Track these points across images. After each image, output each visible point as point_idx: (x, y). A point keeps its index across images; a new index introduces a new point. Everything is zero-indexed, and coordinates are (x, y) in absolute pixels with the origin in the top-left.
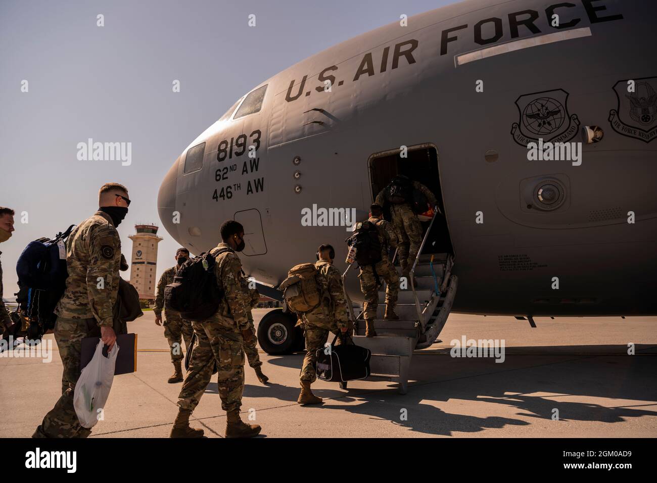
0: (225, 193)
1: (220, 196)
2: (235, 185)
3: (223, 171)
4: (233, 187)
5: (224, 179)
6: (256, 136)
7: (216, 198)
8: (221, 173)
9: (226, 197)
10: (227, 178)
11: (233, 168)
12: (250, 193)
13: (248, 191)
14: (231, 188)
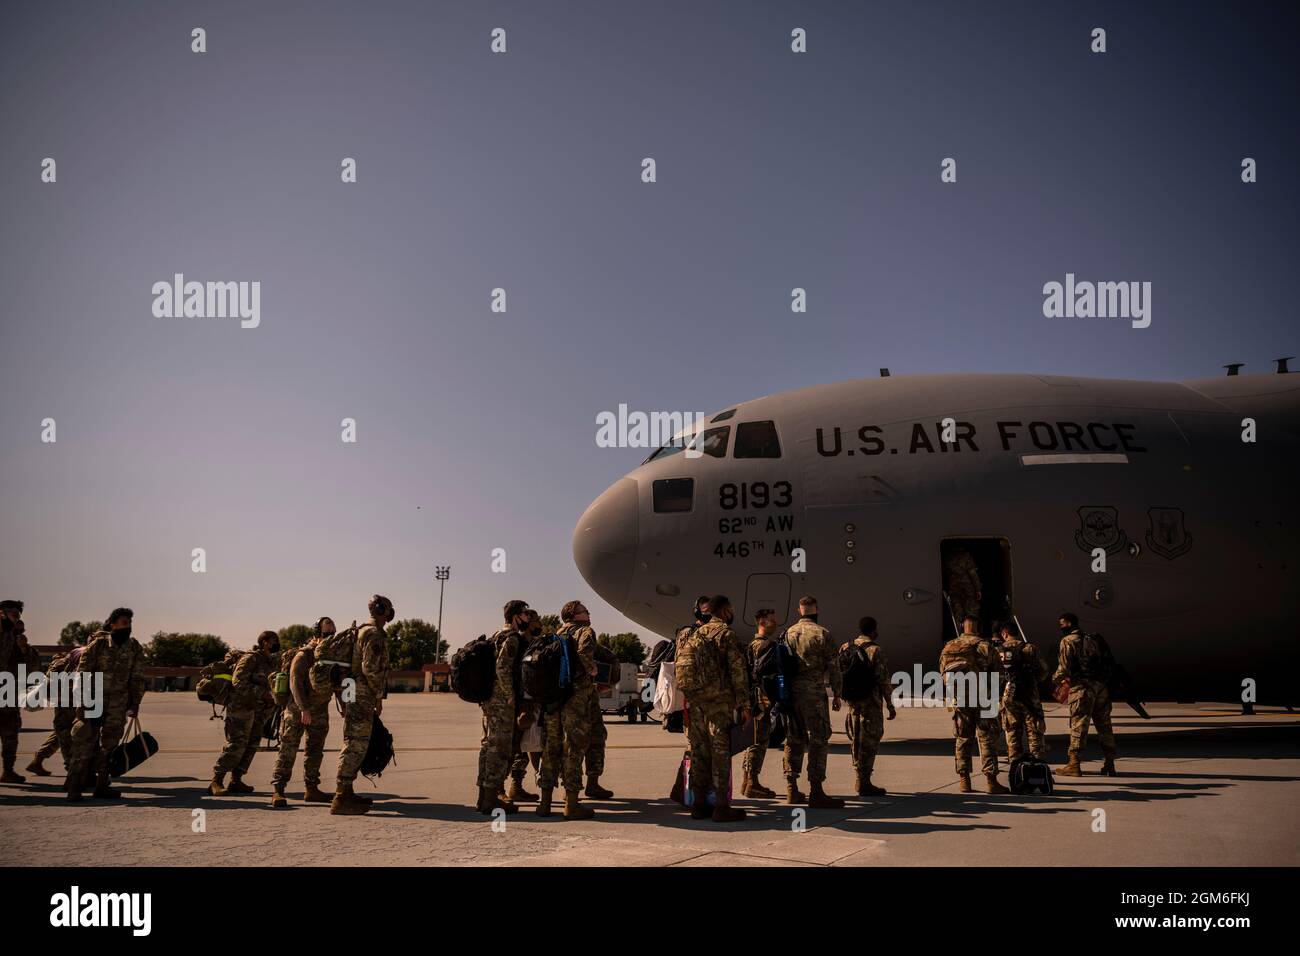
0: (737, 549)
1: (728, 552)
2: (754, 542)
3: (733, 521)
4: (751, 545)
5: (734, 531)
6: (784, 489)
7: (721, 553)
8: (730, 524)
9: (737, 554)
10: (740, 531)
11: (750, 521)
12: (779, 555)
13: (776, 552)
14: (747, 544)
